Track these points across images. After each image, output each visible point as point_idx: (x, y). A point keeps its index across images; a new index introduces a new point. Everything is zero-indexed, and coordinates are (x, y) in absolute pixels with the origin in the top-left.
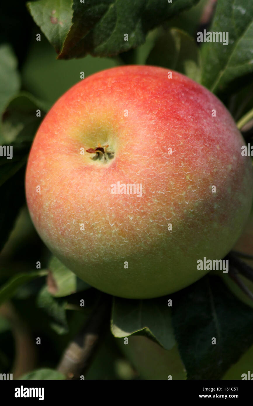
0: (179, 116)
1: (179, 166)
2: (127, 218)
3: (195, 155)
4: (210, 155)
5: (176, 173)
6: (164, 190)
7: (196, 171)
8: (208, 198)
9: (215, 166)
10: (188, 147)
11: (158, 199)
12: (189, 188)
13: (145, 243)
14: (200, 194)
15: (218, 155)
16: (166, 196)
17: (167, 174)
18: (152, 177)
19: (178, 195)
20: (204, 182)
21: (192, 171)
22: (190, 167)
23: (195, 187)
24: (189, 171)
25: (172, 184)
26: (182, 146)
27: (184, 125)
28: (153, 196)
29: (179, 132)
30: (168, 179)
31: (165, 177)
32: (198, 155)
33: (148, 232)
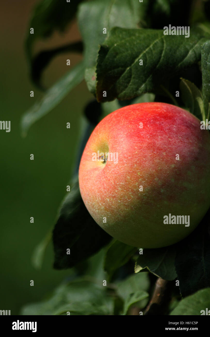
0: (140, 135)
1: (133, 167)
2: (106, 200)
3: (144, 159)
4: (156, 159)
5: (131, 171)
6: (124, 182)
7: (144, 170)
8: (155, 186)
9: (159, 166)
10: (140, 154)
11: (121, 188)
12: (140, 180)
13: (120, 215)
14: (148, 184)
15: (163, 159)
16: (126, 185)
17: (126, 172)
18: (117, 174)
19: (133, 185)
20: (151, 176)
21: (142, 170)
22: (141, 167)
23: (144, 180)
24: (140, 169)
25: (128, 178)
26: (136, 154)
27: (142, 140)
28: (118, 186)
29: (136, 145)
30: (126, 175)
31: (124, 174)
32: (147, 159)
33: (119, 208)
